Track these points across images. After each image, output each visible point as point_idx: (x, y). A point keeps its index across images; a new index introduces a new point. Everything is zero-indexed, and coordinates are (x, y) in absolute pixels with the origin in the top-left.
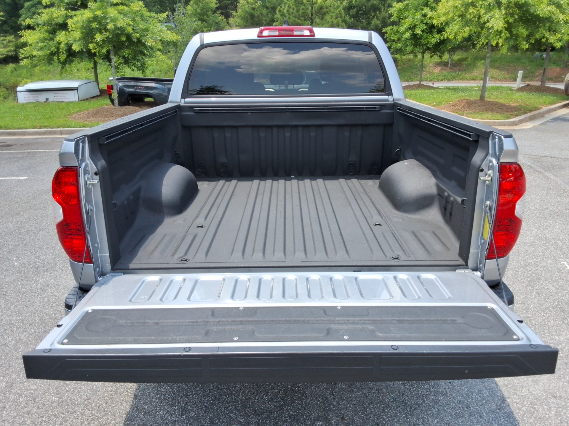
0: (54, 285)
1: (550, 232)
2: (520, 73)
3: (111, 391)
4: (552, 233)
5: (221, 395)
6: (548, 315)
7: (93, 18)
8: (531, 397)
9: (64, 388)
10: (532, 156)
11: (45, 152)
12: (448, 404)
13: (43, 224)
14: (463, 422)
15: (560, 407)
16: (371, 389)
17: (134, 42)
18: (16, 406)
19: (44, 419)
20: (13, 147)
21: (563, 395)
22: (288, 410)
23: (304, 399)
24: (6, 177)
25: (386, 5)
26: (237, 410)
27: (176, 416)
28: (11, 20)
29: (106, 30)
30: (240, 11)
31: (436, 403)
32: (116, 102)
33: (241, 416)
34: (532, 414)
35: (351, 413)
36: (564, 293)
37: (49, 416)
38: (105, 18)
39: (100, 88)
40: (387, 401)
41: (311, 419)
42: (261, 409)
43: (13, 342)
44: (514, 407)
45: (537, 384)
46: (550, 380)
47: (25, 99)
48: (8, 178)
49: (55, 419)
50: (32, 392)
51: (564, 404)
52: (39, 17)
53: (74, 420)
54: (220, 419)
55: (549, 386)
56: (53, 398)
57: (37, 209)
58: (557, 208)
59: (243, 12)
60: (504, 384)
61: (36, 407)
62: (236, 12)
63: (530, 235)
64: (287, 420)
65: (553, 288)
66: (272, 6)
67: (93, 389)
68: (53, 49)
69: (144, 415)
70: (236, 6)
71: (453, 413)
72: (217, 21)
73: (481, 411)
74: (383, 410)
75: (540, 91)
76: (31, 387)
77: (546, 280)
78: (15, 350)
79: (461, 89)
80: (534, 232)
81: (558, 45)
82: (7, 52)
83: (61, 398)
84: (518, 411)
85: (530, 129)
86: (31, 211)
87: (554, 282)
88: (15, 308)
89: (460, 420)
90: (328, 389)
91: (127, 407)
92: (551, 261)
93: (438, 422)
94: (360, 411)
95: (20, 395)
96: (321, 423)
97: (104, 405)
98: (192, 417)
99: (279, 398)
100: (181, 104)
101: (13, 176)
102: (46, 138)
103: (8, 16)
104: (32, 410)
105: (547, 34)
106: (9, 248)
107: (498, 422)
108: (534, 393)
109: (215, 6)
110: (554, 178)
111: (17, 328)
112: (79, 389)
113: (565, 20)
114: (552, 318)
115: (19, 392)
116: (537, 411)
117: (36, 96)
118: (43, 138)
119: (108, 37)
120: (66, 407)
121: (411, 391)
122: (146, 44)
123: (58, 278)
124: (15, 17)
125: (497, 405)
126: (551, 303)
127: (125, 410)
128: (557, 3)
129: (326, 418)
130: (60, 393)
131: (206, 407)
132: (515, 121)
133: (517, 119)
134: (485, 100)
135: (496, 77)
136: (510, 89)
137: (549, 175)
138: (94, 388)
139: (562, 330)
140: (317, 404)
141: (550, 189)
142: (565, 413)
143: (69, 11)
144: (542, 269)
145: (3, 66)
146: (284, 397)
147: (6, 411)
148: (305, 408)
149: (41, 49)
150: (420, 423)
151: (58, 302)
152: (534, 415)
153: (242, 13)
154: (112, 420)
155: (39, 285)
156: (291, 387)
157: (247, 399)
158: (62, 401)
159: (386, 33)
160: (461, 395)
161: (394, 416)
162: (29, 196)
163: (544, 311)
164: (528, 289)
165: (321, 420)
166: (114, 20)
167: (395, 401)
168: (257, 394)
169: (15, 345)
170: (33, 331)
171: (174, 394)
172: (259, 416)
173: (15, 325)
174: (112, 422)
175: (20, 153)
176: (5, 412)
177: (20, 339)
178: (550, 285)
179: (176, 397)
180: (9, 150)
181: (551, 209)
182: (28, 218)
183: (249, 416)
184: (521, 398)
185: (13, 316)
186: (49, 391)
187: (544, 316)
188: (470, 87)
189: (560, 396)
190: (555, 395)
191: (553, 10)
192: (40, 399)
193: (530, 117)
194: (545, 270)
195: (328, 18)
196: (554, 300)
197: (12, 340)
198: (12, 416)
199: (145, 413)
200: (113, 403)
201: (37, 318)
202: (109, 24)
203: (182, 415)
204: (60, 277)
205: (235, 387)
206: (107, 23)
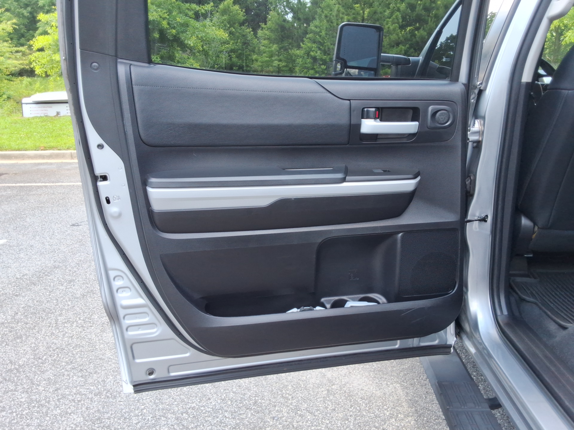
17: (169, 39)
28: (28, 34)
30: (269, 23)
47: (32, 112)
59: (273, 23)
62: (266, 24)
66: (305, 17)
70: (266, 18)
72: (244, 34)
103: (26, 30)
109: (243, 18)
117: (45, 109)
124: (32, 30)
153: (272, 25)
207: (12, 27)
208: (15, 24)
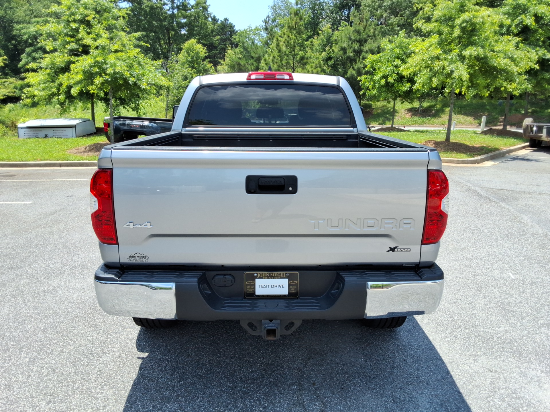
0: (64, 287)
1: (500, 250)
2: (484, 119)
3: (120, 365)
4: (501, 250)
5: (213, 367)
6: (491, 312)
7: (95, 63)
8: (471, 371)
9: (79, 363)
10: (489, 189)
11: (47, 181)
12: (401, 375)
13: (51, 240)
14: (413, 387)
15: (494, 379)
16: (338, 364)
17: (131, 85)
18: (39, 375)
19: (64, 384)
20: (16, 177)
21: (497, 370)
22: (268, 378)
23: (282, 370)
24: (12, 201)
25: (361, 57)
26: (226, 378)
27: (175, 382)
28: (12, 64)
29: (106, 74)
30: (227, 60)
31: (391, 374)
32: (112, 138)
33: (229, 382)
34: (470, 383)
35: (320, 381)
36: (506, 296)
37: (68, 382)
38: (105, 63)
39: (96, 126)
40: (351, 372)
41: (287, 384)
42: (246, 377)
43: (32, 329)
44: (456, 379)
45: (477, 362)
46: (488, 359)
47: (25, 135)
48: (14, 203)
49: (73, 384)
50: (52, 365)
51: (498, 376)
52: (42, 61)
53: (89, 385)
54: (212, 384)
55: (487, 364)
56: (71, 370)
57: (44, 227)
58: (508, 231)
60: (449, 362)
61: (57, 376)
62: (224, 61)
63: (482, 252)
64: (267, 384)
65: (497, 292)
67: (103, 363)
68: (54, 90)
69: (148, 381)
70: (225, 55)
71: (405, 382)
72: (206, 68)
73: (428, 380)
74: (348, 379)
75: (502, 134)
76: (51, 362)
77: (492, 286)
78: (35, 335)
79: (430, 132)
80: (485, 249)
81: (517, 93)
82: (8, 93)
83: (77, 369)
84: (459, 380)
85: (490, 167)
86: (38, 229)
87: (499, 288)
88: (31, 304)
89: (410, 386)
90: (302, 363)
91: (134, 376)
92: (498, 272)
93: (392, 387)
94: (328, 379)
95: (42, 367)
96: (295, 387)
97: (114, 374)
98: (189, 383)
99: (261, 370)
100: (182, 133)
101: (18, 200)
102: (47, 170)
103: (10, 60)
104: (53, 378)
105: (505, 84)
106: (21, 258)
107: (442, 388)
108: (473, 368)
109: (205, 55)
110: (507, 207)
111: (34, 319)
112: (92, 363)
113: (519, 72)
114: (494, 315)
115: (41, 365)
116: (475, 381)
117: (36, 132)
118: (43, 170)
119: (107, 80)
120: (82, 376)
121: (371, 366)
122: (141, 87)
123: (67, 282)
124: (16, 61)
125: (442, 377)
126: (494, 303)
127: (132, 378)
128: (511, 57)
129: (300, 383)
130: (76, 366)
131: (200, 376)
132: (477, 160)
133: (479, 158)
134: (450, 141)
135: (462, 122)
136: (475, 133)
137: (503, 204)
138: (105, 362)
139: (502, 323)
140: (292, 374)
141: (503, 216)
142: (498, 383)
143: (73, 56)
144: (489, 278)
145: (2, 106)
146: (266, 369)
147: (32, 379)
148: (282, 377)
149: (43, 90)
150: (378, 388)
151: (69, 300)
152: (473, 384)
153: (229, 61)
154: (121, 385)
155: (50, 287)
156: (271, 362)
157: (234, 370)
158: (78, 372)
159: (361, 81)
160: (413, 369)
161: (356, 383)
162: (35, 217)
163: (488, 310)
164: (476, 293)
165: (296, 385)
166: (113, 65)
167: (357, 372)
168: (243, 367)
169: (34, 331)
170: (49, 321)
171: (173, 367)
172: (244, 382)
173: (33, 317)
174: (121, 386)
175: (23, 182)
176: (30, 379)
177: (38, 327)
178: (495, 290)
179: (174, 369)
180: (13, 179)
181: (502, 232)
182: (36, 235)
183: (236, 382)
184: (463, 371)
185: (30, 310)
186: (66, 365)
187: (487, 313)
188: (438, 130)
189: (496, 371)
190: (491, 370)
191: (508, 63)
192: (59, 370)
193: (491, 156)
194: (492, 279)
195: (308, 67)
196: (498, 301)
197: (31, 327)
198: (36, 382)
199: (149, 380)
200: (121, 373)
201: (51, 312)
202: (108, 69)
203: (181, 381)
204: (69, 281)
205: (224, 362)
206: (107, 68)
207: (3, 62)
208: (5, 60)
